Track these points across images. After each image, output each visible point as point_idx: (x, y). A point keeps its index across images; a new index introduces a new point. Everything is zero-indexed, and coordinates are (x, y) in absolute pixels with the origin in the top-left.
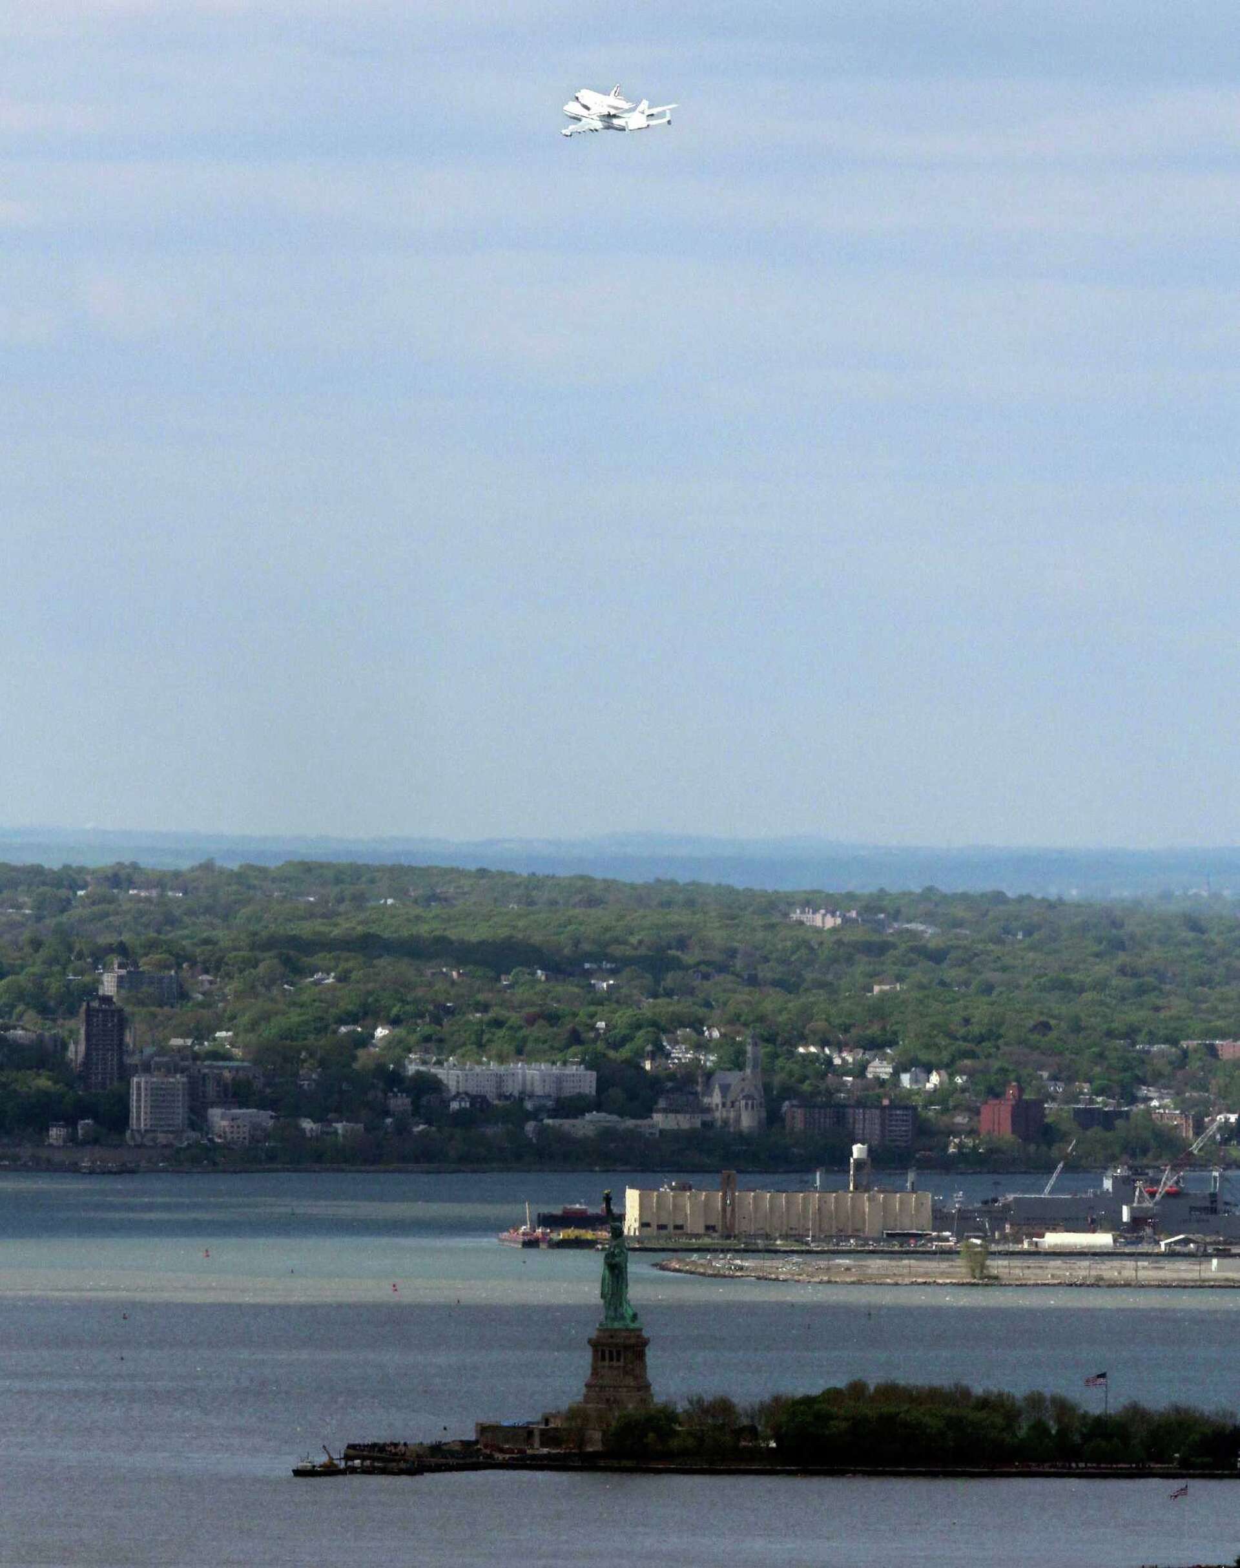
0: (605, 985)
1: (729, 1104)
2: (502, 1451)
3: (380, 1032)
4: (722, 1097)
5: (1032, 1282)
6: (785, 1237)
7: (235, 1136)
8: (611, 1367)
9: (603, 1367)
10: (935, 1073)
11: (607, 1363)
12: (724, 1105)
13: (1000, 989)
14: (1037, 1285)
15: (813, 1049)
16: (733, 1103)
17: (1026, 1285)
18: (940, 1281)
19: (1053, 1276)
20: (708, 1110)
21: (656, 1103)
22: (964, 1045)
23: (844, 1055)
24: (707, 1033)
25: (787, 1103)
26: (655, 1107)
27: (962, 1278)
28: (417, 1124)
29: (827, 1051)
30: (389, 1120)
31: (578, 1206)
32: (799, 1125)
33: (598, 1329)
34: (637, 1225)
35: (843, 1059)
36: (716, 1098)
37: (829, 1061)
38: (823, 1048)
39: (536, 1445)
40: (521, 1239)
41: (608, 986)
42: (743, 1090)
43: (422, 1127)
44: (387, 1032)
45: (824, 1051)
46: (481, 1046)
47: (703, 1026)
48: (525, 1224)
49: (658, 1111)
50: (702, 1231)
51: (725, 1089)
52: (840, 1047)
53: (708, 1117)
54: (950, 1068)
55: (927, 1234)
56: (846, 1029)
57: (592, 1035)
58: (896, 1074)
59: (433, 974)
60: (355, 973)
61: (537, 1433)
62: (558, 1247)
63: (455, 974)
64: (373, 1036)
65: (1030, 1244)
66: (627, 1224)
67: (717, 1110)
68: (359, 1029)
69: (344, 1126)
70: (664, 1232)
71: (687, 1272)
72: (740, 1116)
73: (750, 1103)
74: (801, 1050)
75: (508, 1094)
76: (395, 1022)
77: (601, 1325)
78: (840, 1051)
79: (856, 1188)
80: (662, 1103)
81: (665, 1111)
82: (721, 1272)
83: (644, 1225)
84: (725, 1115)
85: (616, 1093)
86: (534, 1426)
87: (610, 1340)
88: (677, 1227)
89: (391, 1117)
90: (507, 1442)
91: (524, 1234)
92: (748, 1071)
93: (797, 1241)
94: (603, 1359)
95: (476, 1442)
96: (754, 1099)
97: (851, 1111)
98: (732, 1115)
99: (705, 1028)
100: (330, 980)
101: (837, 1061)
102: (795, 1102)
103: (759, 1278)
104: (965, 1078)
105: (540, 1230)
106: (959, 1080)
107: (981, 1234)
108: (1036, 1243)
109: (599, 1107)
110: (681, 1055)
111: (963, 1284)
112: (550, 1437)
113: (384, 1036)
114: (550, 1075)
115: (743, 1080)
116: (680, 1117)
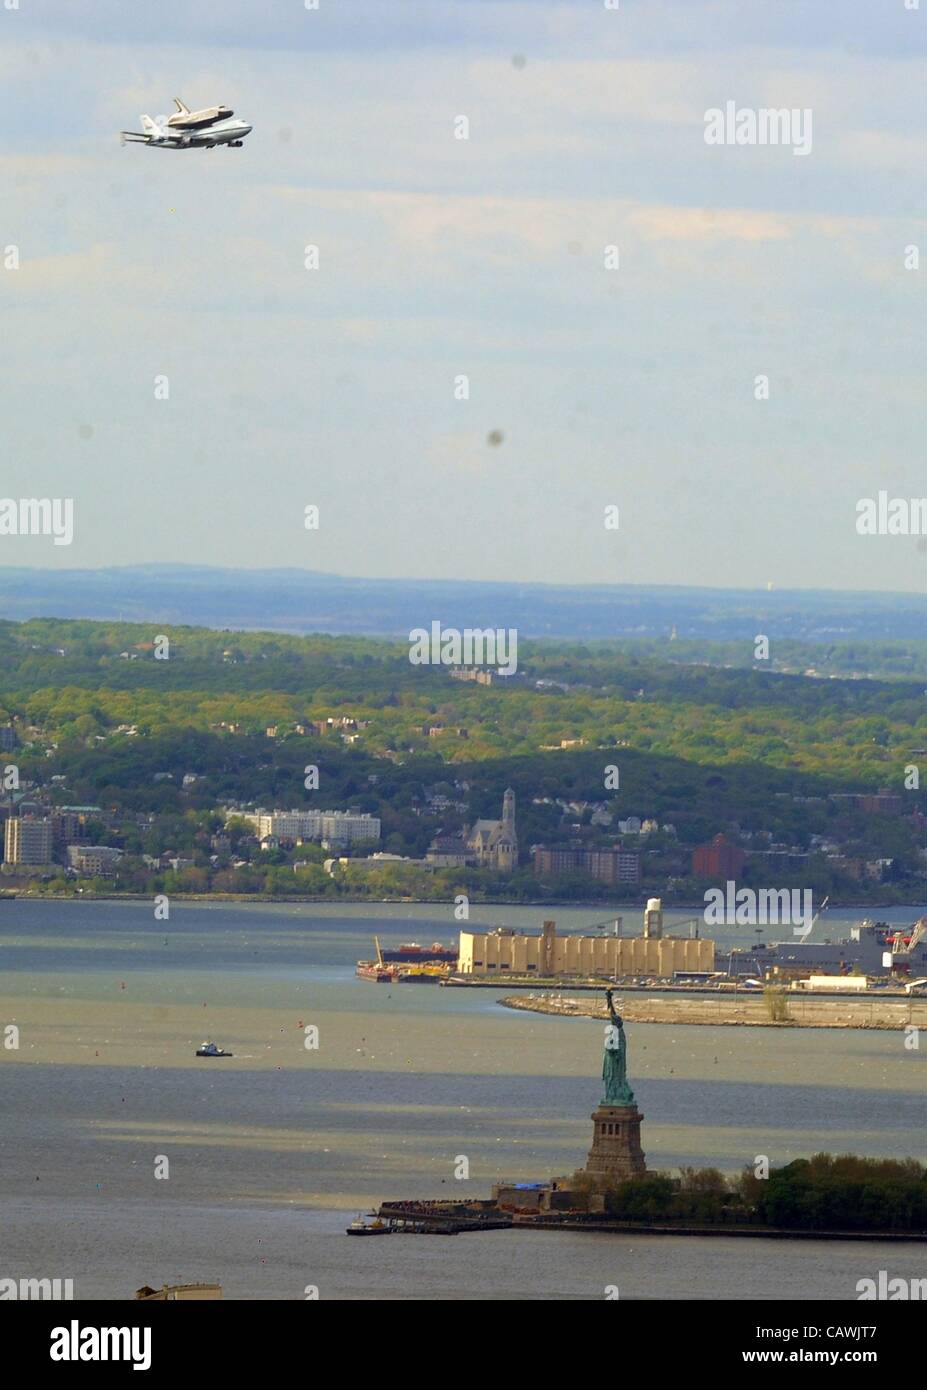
0: (352, 739)
1: (489, 848)
2: (517, 1211)
3: (188, 779)
4: (484, 841)
5: (824, 1025)
6: (595, 976)
7: (90, 868)
8: (609, 1139)
9: (603, 1139)
10: (646, 822)
11: (607, 1135)
12: (485, 848)
13: (657, 744)
14: (829, 1027)
15: (546, 801)
16: (492, 847)
17: (819, 1027)
18: (748, 1022)
19: (839, 1019)
20: (471, 852)
21: (429, 845)
22: (668, 799)
23: (572, 805)
24: (458, 786)
25: (534, 846)
26: (429, 849)
27: (766, 1020)
28: (237, 861)
29: (558, 801)
30: (214, 857)
31: (413, 945)
32: (547, 866)
33: (600, 1107)
34: (471, 963)
35: (571, 808)
36: (478, 843)
37: (560, 811)
38: (554, 800)
39: (547, 1207)
40: (376, 974)
41: (355, 739)
42: (500, 837)
43: (241, 864)
44: (193, 779)
45: (555, 803)
46: (274, 793)
47: (454, 780)
48: (378, 962)
49: (431, 852)
50: (524, 970)
51: (486, 835)
52: (568, 800)
53: (471, 858)
54: (658, 817)
55: (711, 975)
56: (570, 784)
57: (365, 786)
58: (615, 822)
59: (215, 727)
60: (154, 726)
61: (547, 1198)
62: (407, 982)
63: (232, 727)
64: (182, 782)
65: (798, 985)
66: (460, 963)
67: (479, 851)
68: (170, 776)
69: (178, 862)
70: (492, 970)
71: (530, 1009)
72: (497, 858)
73: (506, 846)
74: (537, 801)
75: (309, 836)
76: (199, 770)
77: (602, 1102)
78: (568, 803)
79: (650, 935)
80: (434, 846)
81: (437, 853)
82: (561, 1011)
83: (476, 964)
84: (485, 856)
85: (395, 837)
86: (546, 1189)
87: (610, 1116)
88: (504, 966)
89: (216, 854)
90: (521, 1203)
91: (378, 970)
92: (505, 821)
93: (603, 979)
94: (603, 1132)
95: (494, 1202)
96: (509, 844)
97: (588, 854)
98: (491, 856)
99: (456, 782)
100: (132, 732)
101: (567, 810)
102: (541, 846)
103: (594, 1017)
104: (671, 826)
105: (392, 967)
106: (666, 828)
107: (754, 974)
108: (803, 984)
109: (382, 849)
110: (441, 803)
111: (767, 1026)
112: (561, 1200)
113: (191, 783)
114: (343, 822)
115: (501, 828)
116: (449, 857)
